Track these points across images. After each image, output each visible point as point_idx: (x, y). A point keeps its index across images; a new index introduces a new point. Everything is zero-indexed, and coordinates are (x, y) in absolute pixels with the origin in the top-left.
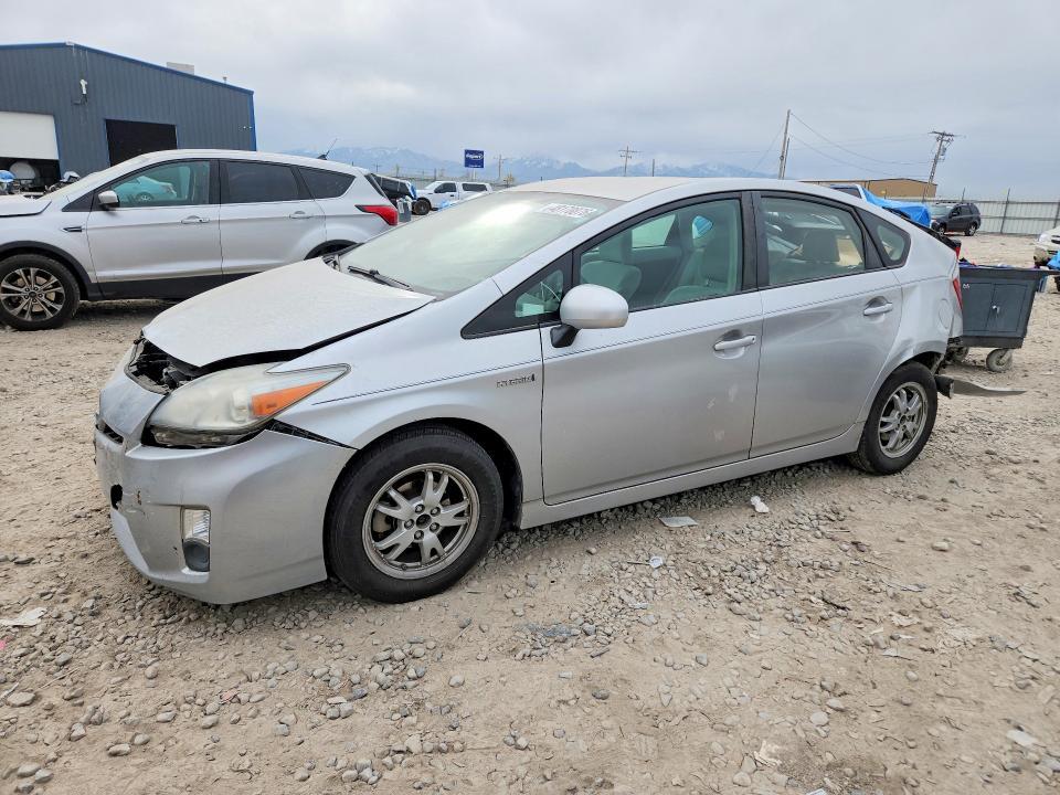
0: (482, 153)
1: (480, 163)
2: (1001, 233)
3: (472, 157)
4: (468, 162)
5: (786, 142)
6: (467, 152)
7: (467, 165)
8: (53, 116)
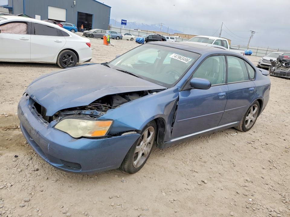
0: (126, 21)
1: (125, 24)
2: (256, 56)
3: (123, 22)
4: (122, 23)
5: (221, 30)
6: (122, 20)
7: (122, 24)
8: (66, 10)
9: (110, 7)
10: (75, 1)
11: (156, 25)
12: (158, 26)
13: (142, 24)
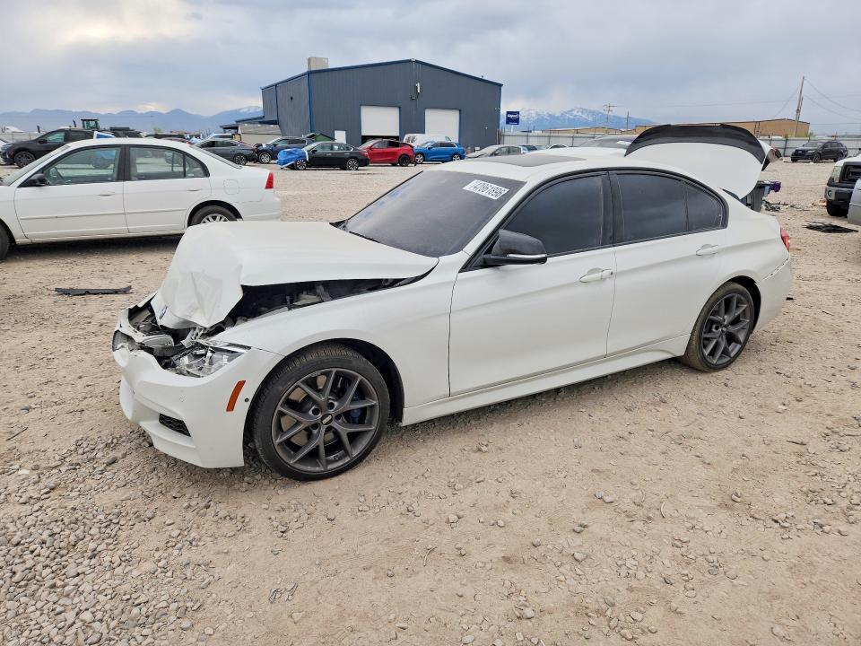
0: (518, 113)
1: (516, 121)
3: (511, 116)
6: (508, 113)
8: (400, 108)
9: (501, 85)
10: (418, 85)
11: (575, 113)
12: (580, 114)
13: (537, 114)
